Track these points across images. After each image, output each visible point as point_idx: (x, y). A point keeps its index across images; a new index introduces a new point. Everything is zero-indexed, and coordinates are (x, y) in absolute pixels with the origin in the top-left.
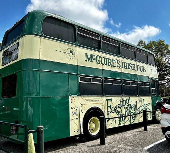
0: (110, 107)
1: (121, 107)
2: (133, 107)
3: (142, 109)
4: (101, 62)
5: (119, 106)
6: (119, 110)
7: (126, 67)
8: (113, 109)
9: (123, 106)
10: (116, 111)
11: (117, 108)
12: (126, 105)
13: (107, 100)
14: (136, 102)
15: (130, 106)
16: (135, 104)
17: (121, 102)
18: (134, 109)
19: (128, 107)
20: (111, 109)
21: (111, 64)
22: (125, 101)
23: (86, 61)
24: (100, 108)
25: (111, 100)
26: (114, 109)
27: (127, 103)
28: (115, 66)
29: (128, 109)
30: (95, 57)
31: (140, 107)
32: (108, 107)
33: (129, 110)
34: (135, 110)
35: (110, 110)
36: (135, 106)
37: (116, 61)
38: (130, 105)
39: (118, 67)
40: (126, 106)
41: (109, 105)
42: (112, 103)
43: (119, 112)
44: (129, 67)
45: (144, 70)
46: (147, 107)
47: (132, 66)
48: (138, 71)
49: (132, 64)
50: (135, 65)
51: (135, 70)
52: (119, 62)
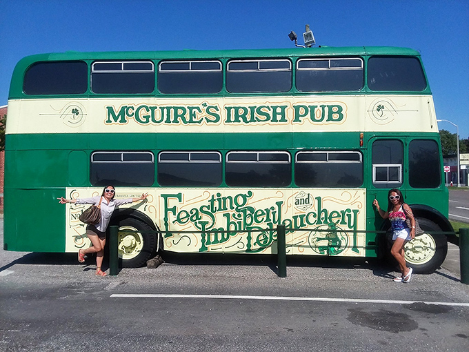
0: (174, 210)
1: (214, 212)
2: (263, 214)
3: (305, 223)
5: (205, 209)
6: (205, 218)
8: (184, 215)
9: (220, 209)
10: (192, 220)
11: (197, 214)
12: (232, 208)
13: (165, 197)
14: (279, 204)
15: (248, 212)
16: (273, 208)
17: (212, 201)
18: (268, 219)
19: (241, 213)
21: (183, 119)
22: (228, 200)
23: (109, 121)
24: (142, 211)
25: (179, 196)
26: (188, 215)
27: (236, 204)
28: (199, 122)
29: (242, 218)
30: (134, 111)
31: (295, 218)
32: (167, 210)
33: (242, 221)
34: (272, 222)
36: (274, 213)
37: (203, 109)
38: (251, 209)
39: (209, 121)
40: (232, 212)
41: (170, 207)
42: (180, 201)
43: (204, 224)
44: (256, 115)
45: (335, 113)
46: (335, 221)
47: (271, 113)
48: (300, 121)
49: (268, 107)
50: (283, 108)
51: (283, 120)
52: (212, 110)
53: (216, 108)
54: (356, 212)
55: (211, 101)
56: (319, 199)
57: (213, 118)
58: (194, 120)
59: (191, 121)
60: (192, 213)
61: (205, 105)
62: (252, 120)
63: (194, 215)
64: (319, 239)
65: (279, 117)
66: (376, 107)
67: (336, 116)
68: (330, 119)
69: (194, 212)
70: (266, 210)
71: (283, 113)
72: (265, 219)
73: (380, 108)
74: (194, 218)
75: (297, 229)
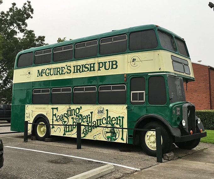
0: (55, 115)
1: (68, 117)
2: (85, 118)
3: (101, 123)
4: (49, 74)
5: (65, 115)
6: (66, 119)
7: (78, 71)
8: (58, 118)
9: (70, 115)
10: (61, 120)
11: (63, 117)
12: (75, 115)
13: (53, 109)
14: (92, 113)
15: (80, 117)
16: (89, 115)
17: (68, 111)
18: (87, 121)
19: (78, 117)
20: (56, 117)
21: (59, 73)
22: (73, 111)
23: (38, 76)
24: (46, 115)
25: (57, 108)
26: (60, 118)
27: (76, 112)
28: (64, 74)
29: (78, 120)
30: (45, 71)
31: (97, 120)
32: (53, 115)
33: (78, 121)
34: (89, 122)
35: (55, 119)
36: (89, 118)
37: (66, 68)
38: (81, 115)
39: (68, 73)
40: (75, 117)
41: (54, 114)
42: (57, 111)
43: (65, 122)
44: (84, 68)
45: (114, 65)
46: (113, 122)
47: (89, 67)
48: (100, 70)
49: (88, 64)
50: (94, 64)
51: (94, 70)
52: (69, 68)
53: (70, 67)
54: (123, 118)
55: (69, 64)
56: (107, 110)
57: (69, 72)
58: (63, 73)
59: (62, 74)
60: (61, 117)
61: (66, 66)
62: (83, 71)
63: (61, 118)
64: (107, 132)
65: (92, 69)
66: (132, 60)
67: (114, 66)
68: (112, 68)
69: (62, 116)
70: (87, 116)
71: (94, 67)
72: (86, 121)
73: (134, 60)
74: (62, 119)
75: (98, 126)
